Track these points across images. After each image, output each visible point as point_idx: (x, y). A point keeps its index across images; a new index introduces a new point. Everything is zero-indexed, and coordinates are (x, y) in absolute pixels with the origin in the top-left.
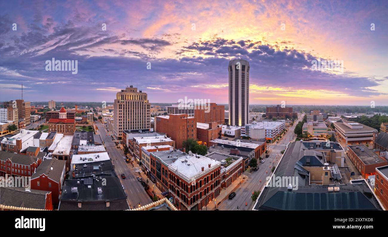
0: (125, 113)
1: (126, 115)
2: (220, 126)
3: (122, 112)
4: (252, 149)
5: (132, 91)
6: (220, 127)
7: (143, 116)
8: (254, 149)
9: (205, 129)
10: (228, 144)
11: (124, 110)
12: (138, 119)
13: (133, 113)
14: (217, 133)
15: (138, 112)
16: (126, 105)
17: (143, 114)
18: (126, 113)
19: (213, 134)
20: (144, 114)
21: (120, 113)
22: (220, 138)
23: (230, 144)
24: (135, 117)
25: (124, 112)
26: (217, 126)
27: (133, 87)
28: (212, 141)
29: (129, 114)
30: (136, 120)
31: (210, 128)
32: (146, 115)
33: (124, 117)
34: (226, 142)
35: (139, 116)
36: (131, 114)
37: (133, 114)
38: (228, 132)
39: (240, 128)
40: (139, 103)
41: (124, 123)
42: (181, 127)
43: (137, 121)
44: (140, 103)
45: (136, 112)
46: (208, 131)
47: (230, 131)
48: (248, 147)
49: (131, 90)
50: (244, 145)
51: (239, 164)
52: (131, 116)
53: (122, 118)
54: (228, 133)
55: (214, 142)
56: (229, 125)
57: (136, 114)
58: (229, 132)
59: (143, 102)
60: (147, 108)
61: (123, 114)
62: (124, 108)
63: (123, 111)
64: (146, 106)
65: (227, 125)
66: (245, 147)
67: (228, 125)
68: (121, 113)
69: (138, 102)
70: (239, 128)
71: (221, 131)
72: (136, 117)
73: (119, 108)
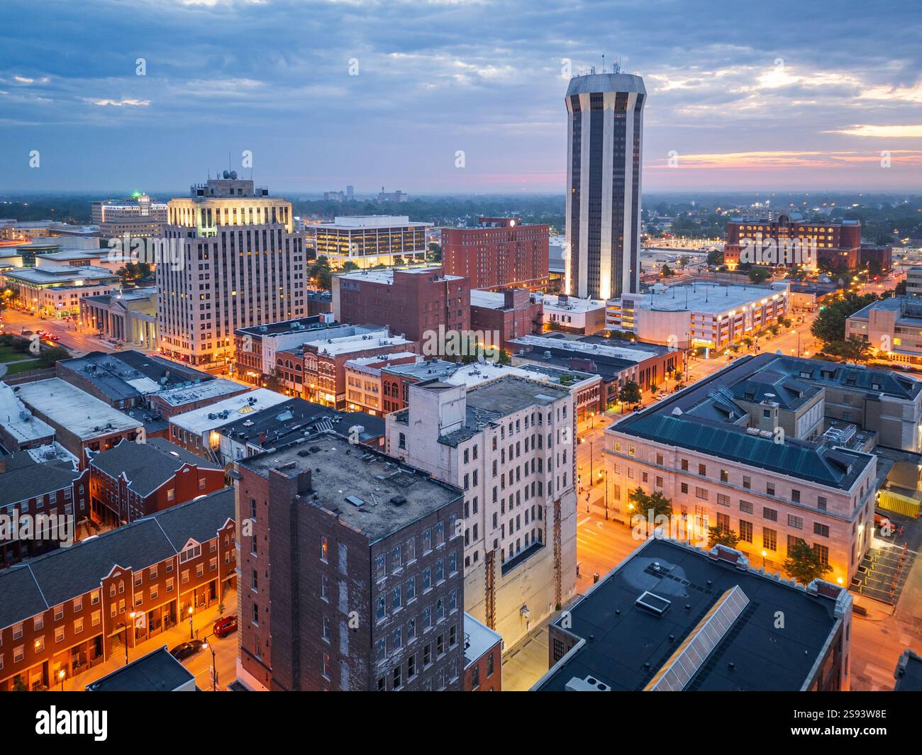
0: (221, 273)
1: (225, 277)
2: (538, 298)
3: (211, 271)
4: (630, 363)
5: (236, 192)
6: (537, 303)
7: (281, 276)
8: (638, 363)
9: (493, 307)
10: (563, 348)
11: (216, 263)
12: (266, 287)
13: (250, 270)
14: (528, 319)
15: (266, 264)
16: (224, 246)
17: (281, 269)
18: (225, 273)
19: (516, 323)
20: (285, 270)
21: (204, 272)
22: (537, 332)
23: (570, 348)
24: (254, 283)
25: (216, 269)
26: (528, 300)
27: (239, 178)
28: (516, 341)
29: (234, 274)
30: (258, 291)
31: (509, 303)
32: (293, 272)
33: (217, 286)
34: (557, 343)
35: (270, 278)
36: (242, 274)
37: (250, 274)
38: (563, 317)
39: (604, 306)
40: (268, 233)
41: (217, 305)
42: (430, 305)
43: (263, 294)
44: (272, 235)
45: (258, 265)
46: (502, 314)
47: (568, 313)
48: (619, 356)
49: (232, 191)
50: (610, 353)
51: (591, 389)
52: (242, 282)
53: (209, 291)
54: (563, 320)
55: (520, 342)
56: (567, 296)
57: (258, 272)
58: (566, 319)
59: (280, 232)
60: (295, 251)
61: (212, 276)
62: (216, 256)
63: (212, 266)
64: (291, 242)
65: (560, 296)
66: (613, 356)
67: (563, 297)
68: (207, 275)
69: (264, 233)
70: (601, 304)
71: (540, 315)
72: (258, 282)
73: (200, 258)
